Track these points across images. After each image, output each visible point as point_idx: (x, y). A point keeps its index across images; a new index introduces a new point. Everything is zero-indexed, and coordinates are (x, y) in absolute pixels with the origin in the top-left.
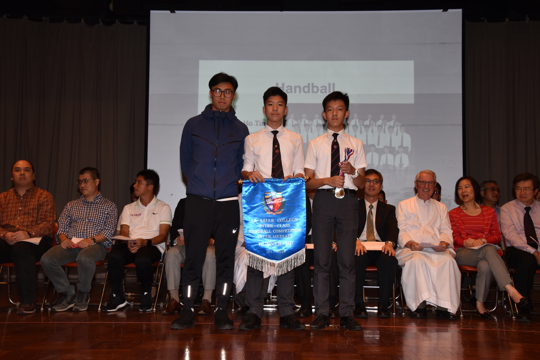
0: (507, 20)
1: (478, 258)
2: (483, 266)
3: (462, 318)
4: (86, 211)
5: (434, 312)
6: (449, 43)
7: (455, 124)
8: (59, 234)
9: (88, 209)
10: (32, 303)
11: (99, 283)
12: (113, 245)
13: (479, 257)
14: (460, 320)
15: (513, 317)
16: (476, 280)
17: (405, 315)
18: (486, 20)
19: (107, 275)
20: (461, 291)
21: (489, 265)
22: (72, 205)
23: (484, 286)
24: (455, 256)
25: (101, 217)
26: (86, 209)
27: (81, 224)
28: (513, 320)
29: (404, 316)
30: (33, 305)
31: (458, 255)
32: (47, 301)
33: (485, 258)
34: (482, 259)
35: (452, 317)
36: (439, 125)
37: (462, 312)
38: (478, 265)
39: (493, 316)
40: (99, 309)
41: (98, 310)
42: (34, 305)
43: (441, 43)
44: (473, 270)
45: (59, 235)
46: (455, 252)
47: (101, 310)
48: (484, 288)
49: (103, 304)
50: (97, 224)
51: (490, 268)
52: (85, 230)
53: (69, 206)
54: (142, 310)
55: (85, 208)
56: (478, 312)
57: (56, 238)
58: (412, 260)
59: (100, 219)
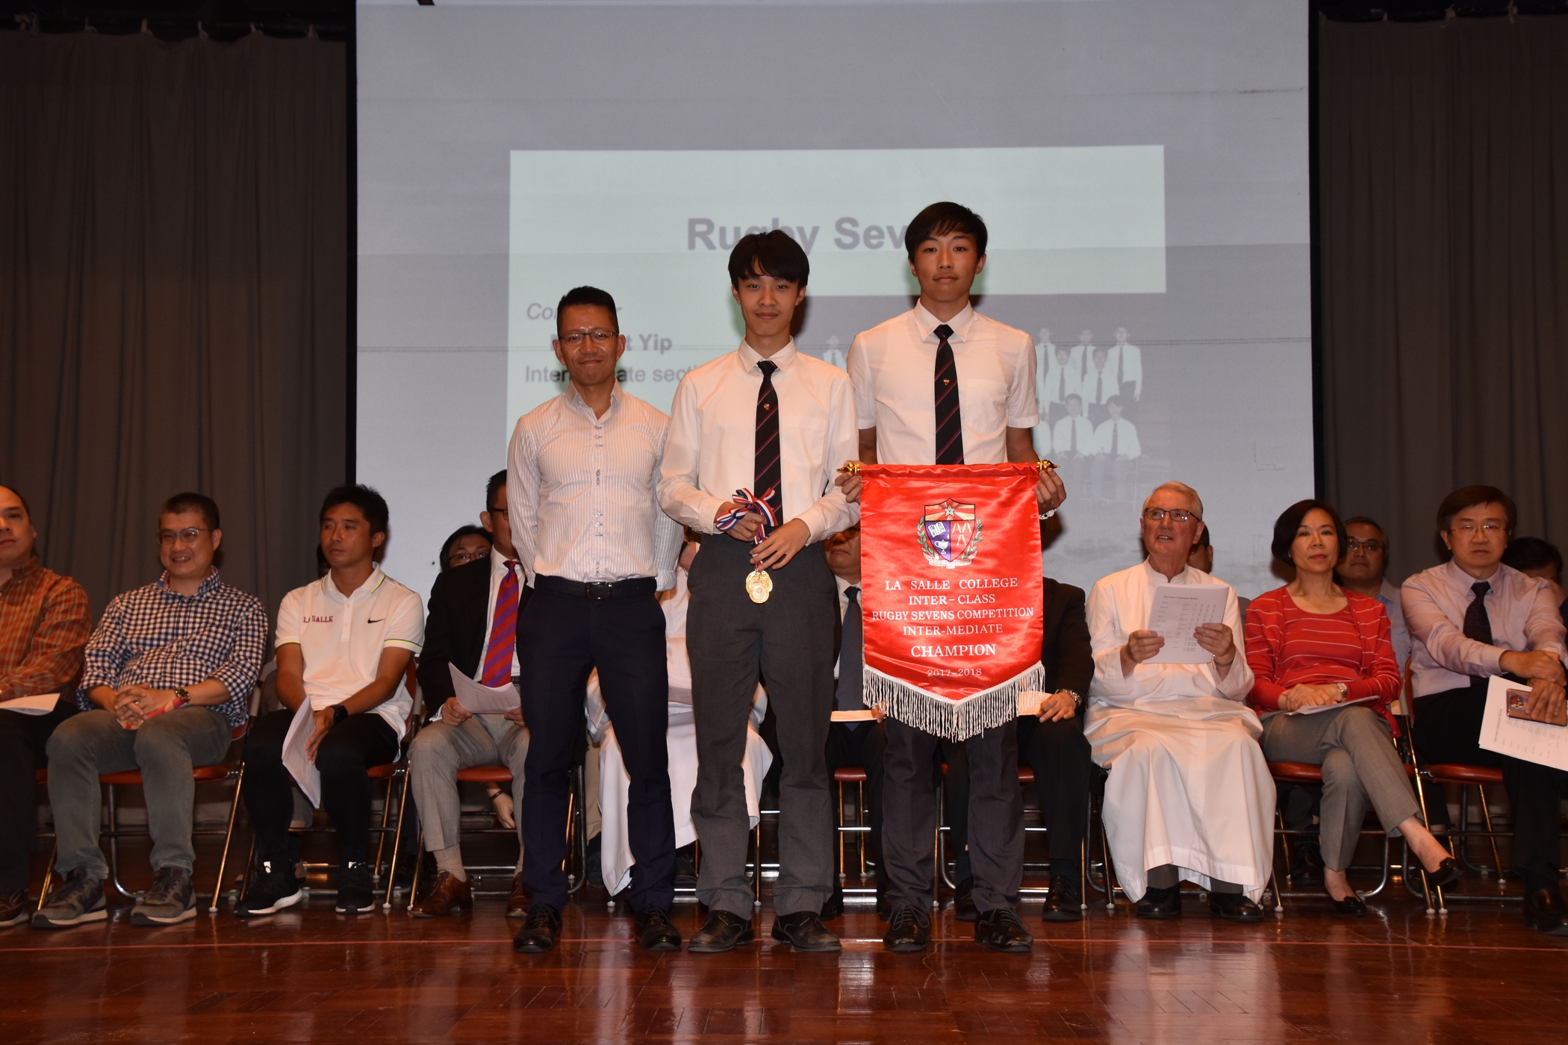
0: (1451, 14)
1: (1324, 744)
2: (1338, 768)
3: (1279, 916)
4: (174, 622)
5: (1204, 901)
6: (1269, 91)
7: (1289, 338)
8: (88, 685)
9: (179, 616)
10: (13, 896)
11: (212, 832)
12: (251, 717)
13: (1324, 740)
14: (1276, 920)
15: (1428, 908)
16: (1321, 805)
17: (1114, 909)
18: (1385, 17)
19: (235, 807)
20: (1277, 838)
21: (1353, 762)
22: (129, 598)
23: (1343, 823)
24: (1259, 735)
25: (219, 636)
26: (175, 616)
27: (156, 657)
28: (1428, 919)
29: (1111, 913)
30: (14, 901)
31: (1268, 734)
32: (53, 888)
33: (1342, 743)
34: (1333, 747)
35: (1248, 914)
36: (1241, 339)
37: (1282, 899)
38: (1324, 764)
39: (1376, 909)
40: (213, 909)
41: (209, 912)
42: (18, 902)
43: (1245, 92)
44: (1310, 774)
45: (90, 689)
46: (1262, 722)
47: (218, 912)
48: (1341, 828)
49: (223, 895)
50: (206, 657)
51: (1357, 773)
52: (168, 675)
53: (119, 604)
54: (344, 910)
55: (172, 614)
56: (1330, 899)
57: (81, 699)
58: (1131, 750)
59: (217, 642)
